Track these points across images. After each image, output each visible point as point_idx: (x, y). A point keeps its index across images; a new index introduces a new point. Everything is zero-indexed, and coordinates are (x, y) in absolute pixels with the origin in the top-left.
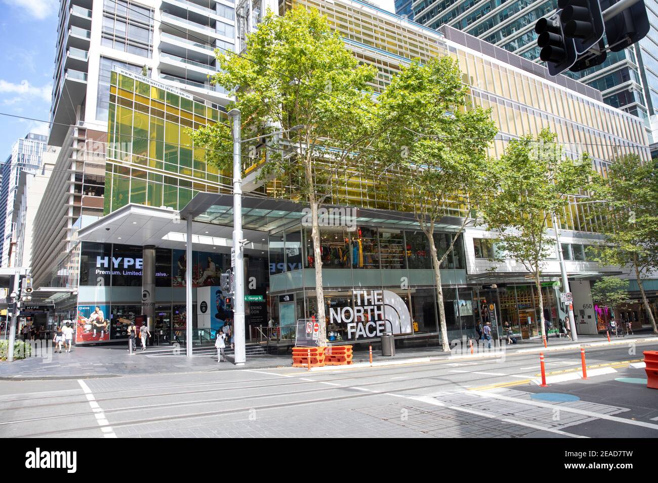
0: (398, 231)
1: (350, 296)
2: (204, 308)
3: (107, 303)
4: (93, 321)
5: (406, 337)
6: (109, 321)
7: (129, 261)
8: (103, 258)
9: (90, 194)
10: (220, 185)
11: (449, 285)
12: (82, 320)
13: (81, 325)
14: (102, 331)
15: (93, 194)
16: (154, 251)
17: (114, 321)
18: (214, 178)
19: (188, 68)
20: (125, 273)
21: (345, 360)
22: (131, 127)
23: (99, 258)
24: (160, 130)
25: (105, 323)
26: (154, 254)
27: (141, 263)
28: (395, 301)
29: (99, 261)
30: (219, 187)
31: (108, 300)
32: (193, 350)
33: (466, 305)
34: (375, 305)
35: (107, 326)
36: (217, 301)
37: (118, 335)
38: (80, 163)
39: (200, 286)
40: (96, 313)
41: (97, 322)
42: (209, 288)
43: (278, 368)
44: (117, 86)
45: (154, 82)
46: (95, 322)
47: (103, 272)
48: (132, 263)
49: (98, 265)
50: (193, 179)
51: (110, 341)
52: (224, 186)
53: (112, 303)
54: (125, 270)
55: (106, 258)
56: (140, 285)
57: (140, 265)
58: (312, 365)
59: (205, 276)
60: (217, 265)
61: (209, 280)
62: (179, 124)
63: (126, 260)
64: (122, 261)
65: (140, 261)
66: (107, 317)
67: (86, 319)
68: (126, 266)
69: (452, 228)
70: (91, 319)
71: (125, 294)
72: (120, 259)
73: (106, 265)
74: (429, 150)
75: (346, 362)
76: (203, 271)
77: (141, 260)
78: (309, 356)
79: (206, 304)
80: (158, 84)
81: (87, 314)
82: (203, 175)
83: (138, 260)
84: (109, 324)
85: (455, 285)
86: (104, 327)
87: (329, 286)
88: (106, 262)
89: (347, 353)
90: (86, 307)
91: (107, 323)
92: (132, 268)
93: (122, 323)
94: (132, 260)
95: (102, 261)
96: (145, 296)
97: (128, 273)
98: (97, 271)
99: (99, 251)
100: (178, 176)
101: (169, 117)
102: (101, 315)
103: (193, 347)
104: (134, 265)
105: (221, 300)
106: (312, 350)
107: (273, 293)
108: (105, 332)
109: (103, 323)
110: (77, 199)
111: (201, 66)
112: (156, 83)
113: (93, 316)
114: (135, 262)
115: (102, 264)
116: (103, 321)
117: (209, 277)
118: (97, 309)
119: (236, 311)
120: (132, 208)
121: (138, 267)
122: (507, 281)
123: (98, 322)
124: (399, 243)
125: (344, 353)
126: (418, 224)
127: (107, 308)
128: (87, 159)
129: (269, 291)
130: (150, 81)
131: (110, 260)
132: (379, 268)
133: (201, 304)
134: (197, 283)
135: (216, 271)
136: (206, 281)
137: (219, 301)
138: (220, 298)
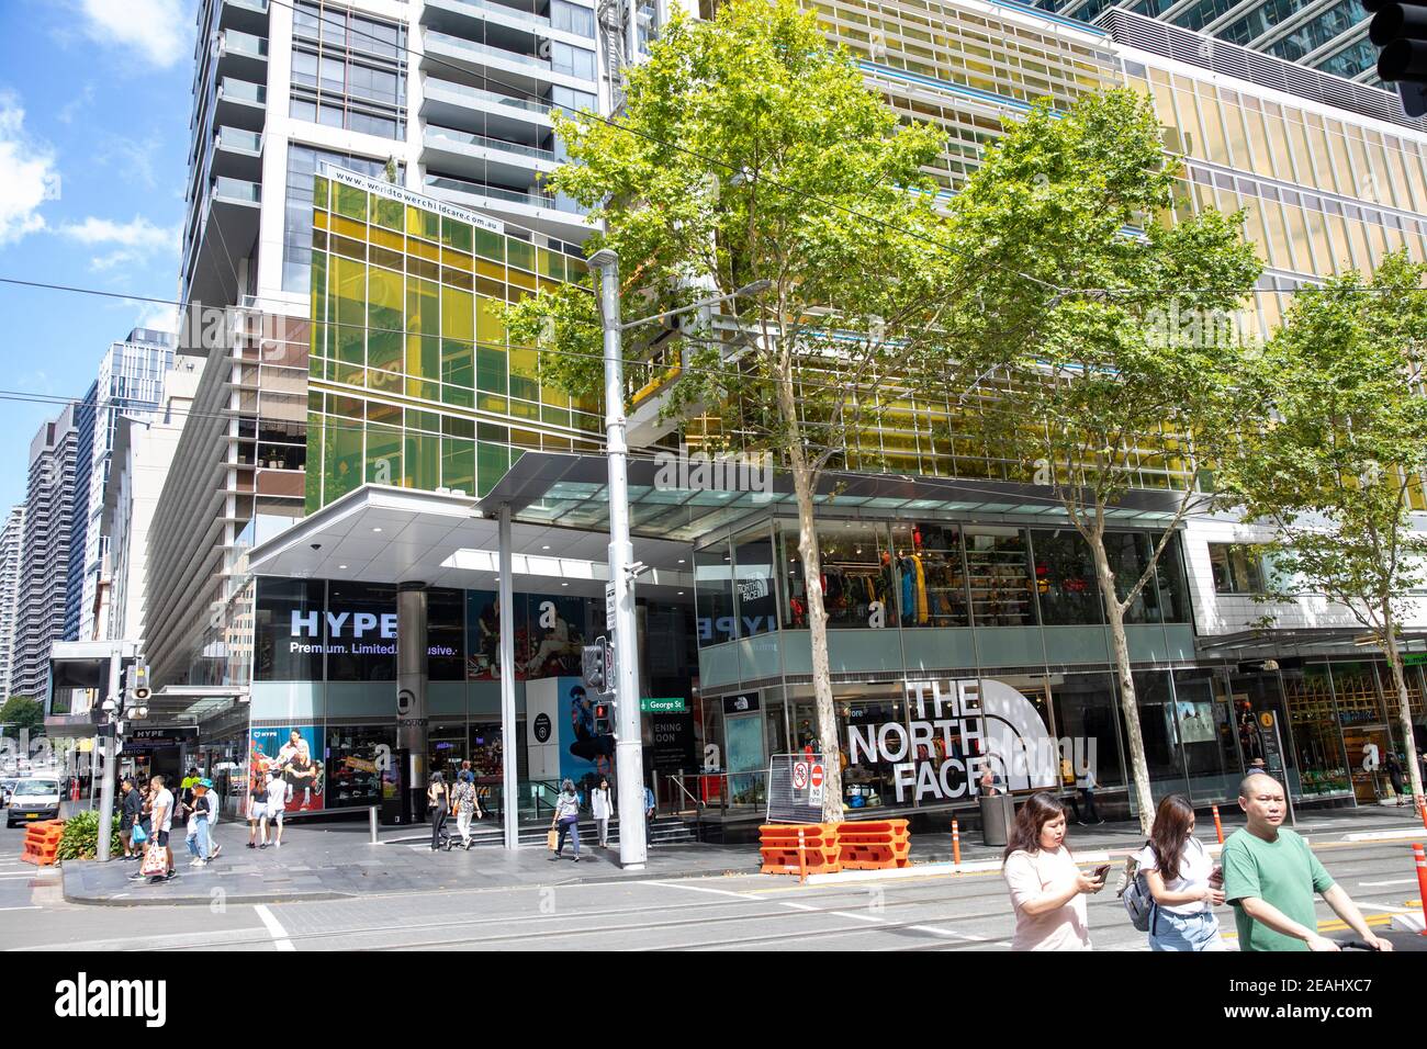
0: (1014, 532)
1: (899, 697)
2: (543, 731)
3: (316, 720)
4: (286, 764)
6: (321, 765)
7: (365, 621)
8: (305, 616)
9: (273, 464)
10: (574, 434)
11: (1151, 664)
12: (261, 762)
14: (307, 789)
15: (281, 463)
16: (422, 596)
17: (333, 765)
18: (560, 416)
19: (488, 158)
20: (357, 649)
21: (891, 856)
22: (364, 304)
23: (296, 615)
24: (429, 308)
25: (313, 769)
26: (424, 603)
27: (394, 625)
29: (297, 623)
30: (572, 437)
31: (319, 715)
32: (520, 833)
33: (1197, 714)
35: (318, 776)
36: (574, 712)
37: (343, 796)
38: (250, 393)
39: (533, 678)
40: (293, 744)
41: (294, 767)
42: (553, 681)
43: (726, 877)
44: (329, 211)
45: (412, 196)
46: (289, 768)
47: (307, 649)
48: (372, 625)
49: (296, 632)
50: (510, 422)
51: (324, 811)
52: (582, 435)
53: (329, 720)
54: (357, 641)
55: (314, 615)
56: (392, 677)
57: (391, 630)
58: (812, 868)
59: (543, 653)
60: (573, 626)
61: (554, 662)
62: (474, 292)
63: (358, 617)
64: (350, 620)
65: (391, 621)
66: (317, 753)
67: (269, 760)
68: (358, 633)
69: (1151, 518)
70: (280, 760)
71: (359, 699)
72: (344, 616)
73: (313, 632)
74: (1084, 326)
75: (893, 861)
77: (394, 617)
78: (802, 847)
79: (548, 721)
80: (422, 199)
81: (272, 748)
82: (533, 411)
83: (385, 618)
84: (321, 772)
85: (1166, 664)
86: (311, 779)
87: (844, 670)
88: (312, 622)
89: (897, 839)
90: (270, 730)
91: (317, 770)
92: (372, 636)
93: (352, 769)
94: (372, 618)
95: (305, 623)
96: (404, 702)
97: (363, 649)
98: (294, 646)
99: (296, 598)
100: (474, 415)
101: (450, 276)
102: (303, 749)
103: (520, 824)
104: (378, 629)
105: (583, 710)
106: (807, 832)
107: (709, 691)
108: (312, 790)
109: (308, 769)
110: (245, 476)
111: (519, 152)
112: (417, 198)
113: (286, 753)
114: (379, 621)
115: (305, 630)
116: (308, 764)
117: (553, 655)
118: (295, 736)
119: (621, 735)
120: (371, 495)
121: (386, 634)
122: (1305, 650)
123: (298, 766)
124: (1015, 559)
125: (888, 839)
126: (1062, 510)
127: (318, 732)
128: (265, 383)
129: (698, 687)
130: (403, 193)
131: (321, 619)
132: (967, 625)
133: (537, 721)
134: (526, 669)
135: (570, 640)
136: (546, 664)
137: (580, 712)
138: (580, 706)
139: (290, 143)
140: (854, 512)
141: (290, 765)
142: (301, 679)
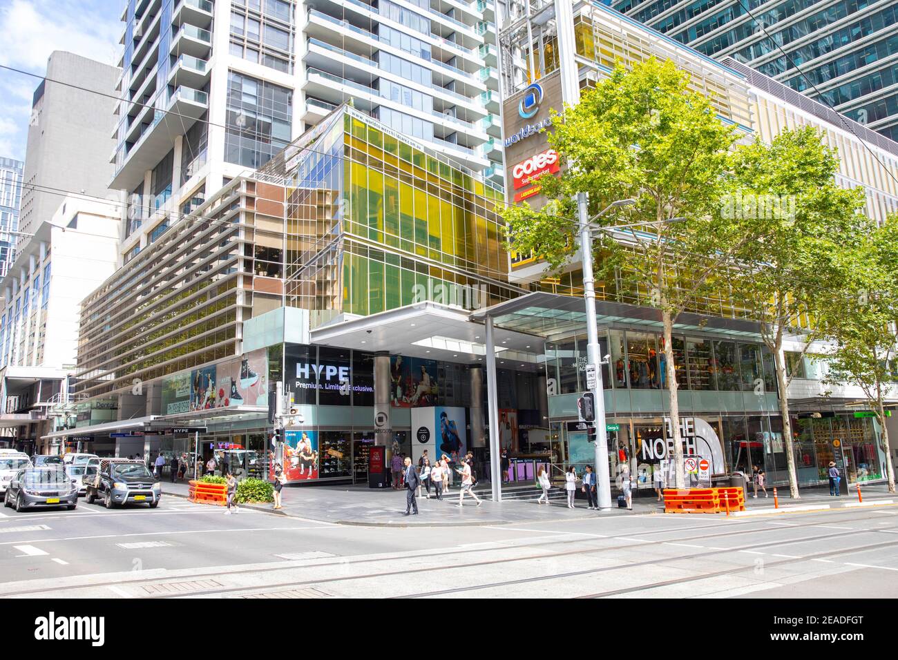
1: (662, 425)
2: (423, 437)
3: (315, 427)
4: (300, 452)
5: (719, 478)
7: (331, 371)
8: (303, 366)
9: (261, 273)
10: (456, 270)
11: (760, 413)
12: (289, 450)
13: (288, 457)
14: (311, 467)
15: (266, 273)
16: (388, 359)
17: (322, 454)
18: (449, 259)
20: (328, 386)
23: (299, 365)
25: (313, 455)
27: (346, 374)
28: (707, 430)
29: (299, 370)
30: (455, 272)
31: (316, 424)
33: (776, 439)
34: (686, 437)
35: (315, 460)
36: (442, 427)
37: (326, 471)
38: (250, 231)
39: (414, 406)
40: (303, 441)
41: (304, 454)
42: (432, 409)
44: (351, 134)
45: (385, 128)
47: (305, 386)
48: (334, 373)
49: (299, 376)
50: (429, 262)
51: (318, 479)
53: (321, 427)
54: (328, 382)
55: (307, 366)
57: (344, 376)
58: (731, 509)
59: (419, 392)
60: (431, 377)
62: (413, 186)
63: (329, 368)
64: (324, 370)
65: (344, 371)
66: (315, 448)
67: (292, 450)
68: (328, 378)
70: (297, 450)
71: (338, 417)
72: (321, 367)
73: (307, 376)
74: (817, 251)
76: (417, 385)
77: (347, 369)
79: (428, 430)
80: (389, 130)
81: (294, 443)
82: (437, 256)
83: (341, 369)
84: (317, 457)
85: (767, 413)
86: (311, 461)
87: (639, 411)
88: (306, 370)
89: (740, 496)
90: (293, 432)
91: (315, 456)
92: (335, 379)
93: (330, 456)
94: (335, 369)
95: (303, 370)
96: (380, 419)
97: (331, 387)
98: (298, 384)
99: (303, 356)
100: (415, 257)
101: (403, 178)
102: (307, 443)
104: (337, 376)
105: (446, 426)
107: (553, 419)
108: (313, 467)
109: (311, 455)
110: (248, 280)
113: (300, 446)
114: (338, 371)
115: (303, 374)
116: (311, 452)
117: (423, 394)
118: (304, 436)
119: (599, 443)
120: (429, 307)
121: (341, 378)
122: (838, 408)
123: (306, 454)
124: (704, 356)
126: (759, 335)
127: (315, 433)
128: (259, 224)
129: (547, 416)
130: (381, 126)
131: (311, 369)
132: (687, 389)
133: (419, 431)
134: (411, 401)
135: (431, 385)
136: (420, 398)
137: (444, 427)
138: (445, 424)
139: (229, 70)
140: (644, 328)
141: (302, 453)
142: (307, 403)
